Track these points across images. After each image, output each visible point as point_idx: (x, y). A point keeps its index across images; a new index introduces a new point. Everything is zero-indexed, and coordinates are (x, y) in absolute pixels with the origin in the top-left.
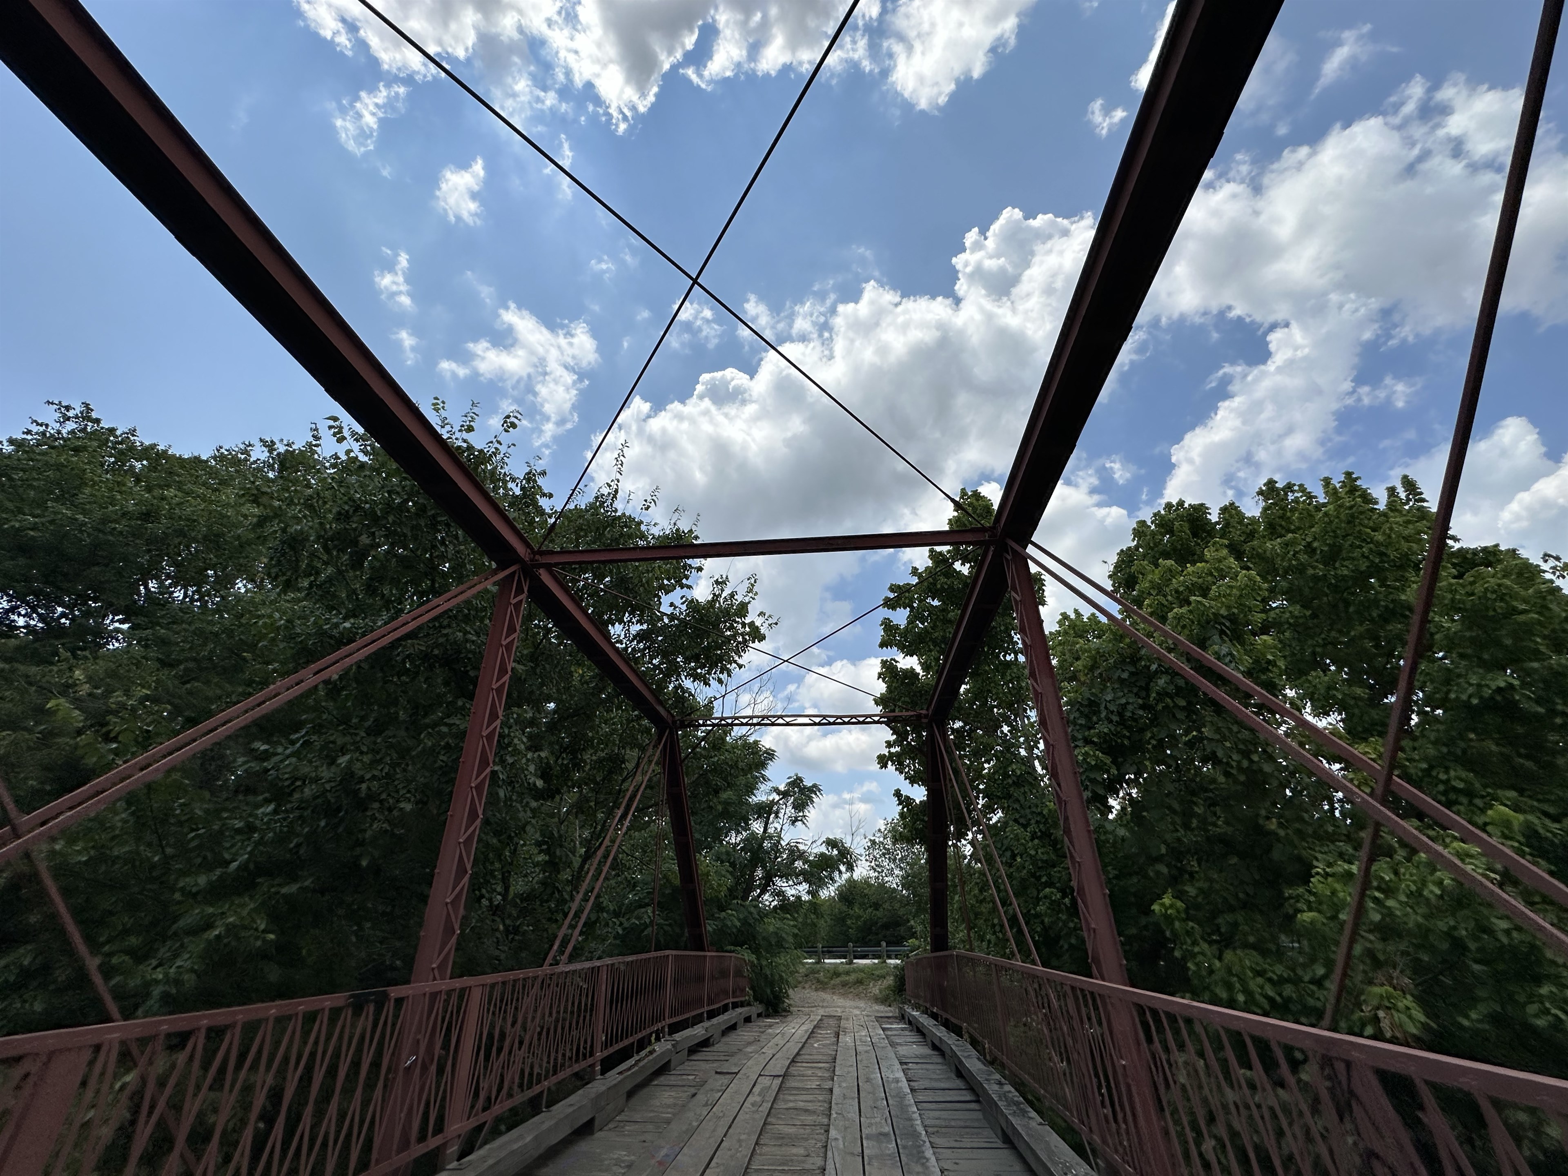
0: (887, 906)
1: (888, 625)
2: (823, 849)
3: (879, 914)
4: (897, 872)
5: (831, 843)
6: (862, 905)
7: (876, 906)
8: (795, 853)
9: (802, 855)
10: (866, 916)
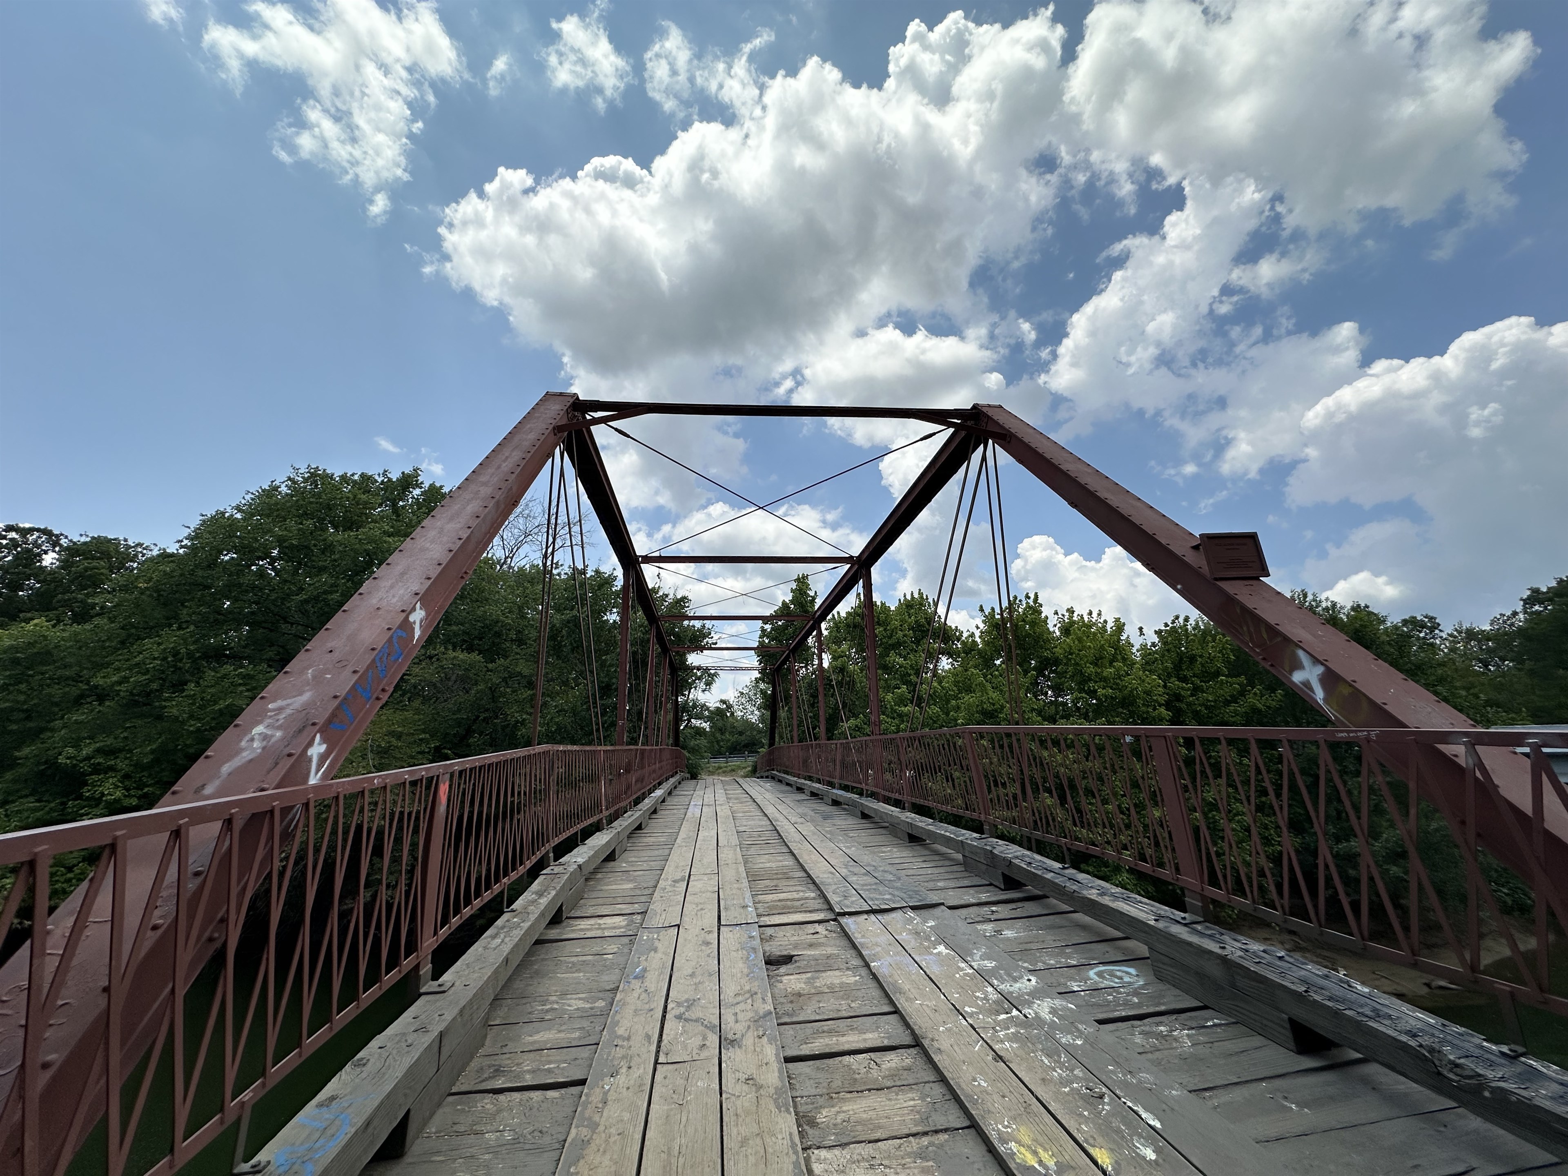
0: (748, 733)
1: (763, 630)
2: (718, 705)
3: (743, 738)
4: (756, 712)
5: (723, 702)
6: (731, 733)
7: (741, 733)
8: (704, 707)
9: (708, 709)
10: (733, 739)
